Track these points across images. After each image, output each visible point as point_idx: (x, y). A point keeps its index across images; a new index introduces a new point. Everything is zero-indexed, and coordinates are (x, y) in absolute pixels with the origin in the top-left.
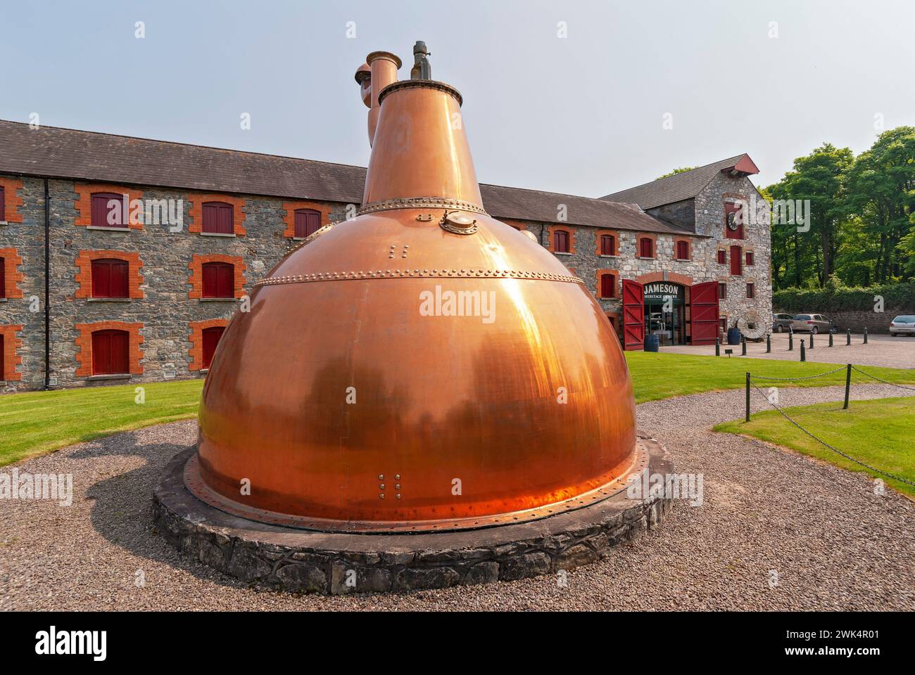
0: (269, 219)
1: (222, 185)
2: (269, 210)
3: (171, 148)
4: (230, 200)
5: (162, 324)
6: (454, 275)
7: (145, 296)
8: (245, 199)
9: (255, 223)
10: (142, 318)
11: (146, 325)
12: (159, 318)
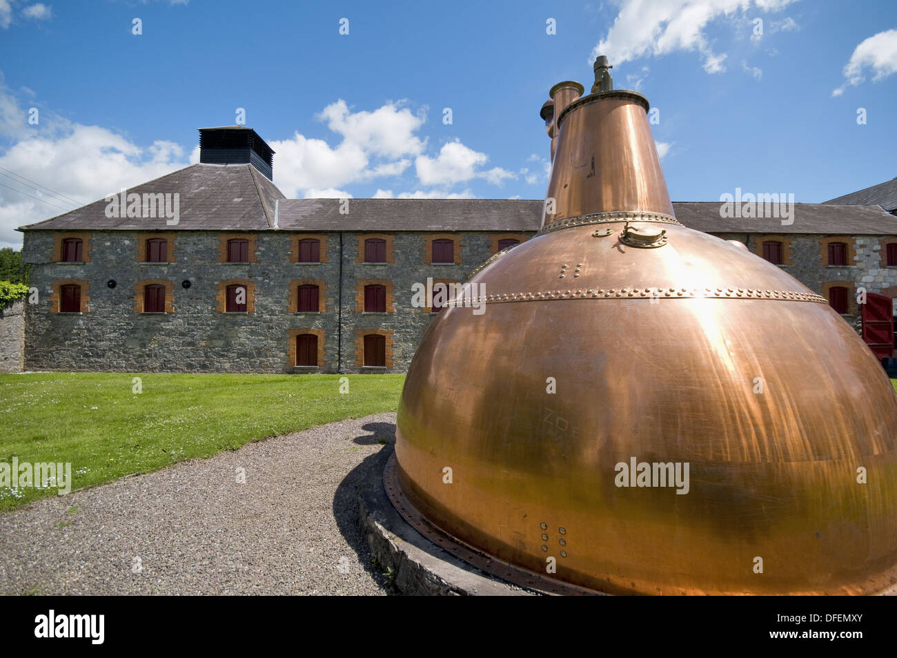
0: (480, 250)
1: (446, 226)
2: (479, 242)
3: (415, 202)
4: (451, 237)
5: (406, 332)
6: (635, 295)
7: (395, 311)
8: (462, 235)
9: (469, 254)
10: (393, 327)
11: (396, 332)
12: (403, 327)
